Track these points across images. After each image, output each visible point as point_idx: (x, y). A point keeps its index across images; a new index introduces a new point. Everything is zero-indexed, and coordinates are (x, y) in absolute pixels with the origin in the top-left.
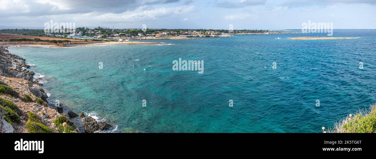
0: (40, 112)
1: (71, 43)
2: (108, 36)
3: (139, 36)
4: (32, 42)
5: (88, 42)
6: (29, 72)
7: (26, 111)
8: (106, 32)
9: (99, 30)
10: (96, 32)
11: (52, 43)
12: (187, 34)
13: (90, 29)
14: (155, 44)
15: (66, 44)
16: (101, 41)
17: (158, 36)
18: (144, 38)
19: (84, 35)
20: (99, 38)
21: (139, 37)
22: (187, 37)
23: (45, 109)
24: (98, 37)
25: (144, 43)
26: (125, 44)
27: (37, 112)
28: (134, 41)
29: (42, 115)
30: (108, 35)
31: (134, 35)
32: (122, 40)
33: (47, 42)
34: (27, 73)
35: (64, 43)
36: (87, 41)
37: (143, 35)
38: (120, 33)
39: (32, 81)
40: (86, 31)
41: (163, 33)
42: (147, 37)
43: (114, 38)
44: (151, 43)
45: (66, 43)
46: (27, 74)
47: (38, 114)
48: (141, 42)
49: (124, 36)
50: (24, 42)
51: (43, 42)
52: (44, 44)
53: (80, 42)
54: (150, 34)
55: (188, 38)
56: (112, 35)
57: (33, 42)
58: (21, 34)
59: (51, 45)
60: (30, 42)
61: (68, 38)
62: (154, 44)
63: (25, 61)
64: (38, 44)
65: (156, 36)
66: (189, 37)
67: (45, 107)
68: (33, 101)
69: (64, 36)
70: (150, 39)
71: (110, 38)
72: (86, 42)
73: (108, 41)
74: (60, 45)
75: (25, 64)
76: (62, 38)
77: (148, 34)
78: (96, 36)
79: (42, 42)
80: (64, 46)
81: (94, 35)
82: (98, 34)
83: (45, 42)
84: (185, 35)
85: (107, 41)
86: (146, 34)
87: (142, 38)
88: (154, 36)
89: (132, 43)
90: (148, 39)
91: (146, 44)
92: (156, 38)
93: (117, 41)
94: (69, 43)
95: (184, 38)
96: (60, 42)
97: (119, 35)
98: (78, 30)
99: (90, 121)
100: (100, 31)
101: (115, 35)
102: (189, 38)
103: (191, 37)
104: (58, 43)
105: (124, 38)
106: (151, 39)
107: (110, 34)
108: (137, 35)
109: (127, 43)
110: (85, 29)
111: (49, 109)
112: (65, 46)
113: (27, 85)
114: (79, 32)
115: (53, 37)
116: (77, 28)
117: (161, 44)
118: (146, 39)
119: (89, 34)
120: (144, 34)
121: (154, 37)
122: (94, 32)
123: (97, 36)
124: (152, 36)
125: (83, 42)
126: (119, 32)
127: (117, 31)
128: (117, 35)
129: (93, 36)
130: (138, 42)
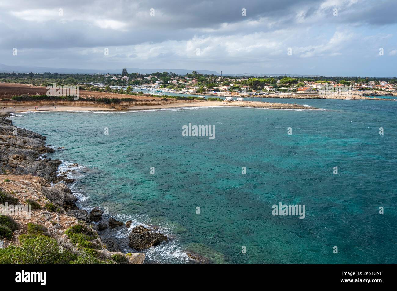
0: (49, 222)
1: (138, 103)
2: (208, 90)
3: (265, 90)
4: (62, 102)
5: (169, 102)
6: (50, 160)
7: (26, 223)
8: (207, 83)
9: (193, 77)
10: (188, 81)
11: (102, 104)
12: (364, 89)
13: (177, 75)
14: (291, 107)
15: (127, 105)
16: (193, 100)
17: (301, 92)
18: (275, 95)
19: (165, 87)
20: (191, 93)
21: (266, 93)
22: (364, 95)
23: (59, 217)
24: (191, 91)
25: (271, 104)
26: (235, 106)
27: (44, 222)
28: (253, 101)
29: (51, 225)
30: (208, 88)
31: (256, 89)
32: (231, 98)
33: (91, 103)
34: (47, 162)
35: (125, 104)
36: (166, 100)
37: (273, 89)
38: (232, 85)
39: (56, 176)
40: (170, 80)
41: (314, 86)
42: (279, 94)
43: (219, 94)
44: (285, 105)
45: (128, 103)
46: (47, 164)
47: (46, 224)
48: (266, 104)
49: (237, 90)
50: (45, 102)
51: (85, 103)
52: (87, 106)
53: (154, 102)
54: (287, 87)
55: (364, 98)
56: (215, 88)
57: (65, 102)
58: (41, 85)
59: (100, 107)
60: (59, 102)
61: (133, 94)
62: (288, 107)
63: (45, 140)
64: (73, 106)
65: (299, 92)
66: (368, 95)
67: (59, 215)
68: (41, 209)
69: (126, 90)
70: (286, 96)
71: (211, 93)
72: (165, 102)
73: (206, 100)
74: (116, 107)
75: (43, 146)
76: (122, 92)
77: (283, 88)
78: (186, 90)
79: (82, 102)
80: (123, 110)
81: (183, 87)
82: (191, 85)
83: (88, 103)
84: (359, 90)
85: (202, 100)
86: (280, 87)
87: (271, 95)
88: (295, 91)
89: (248, 104)
90: (281, 97)
91: (274, 107)
92: (297, 96)
93: (222, 100)
94: (134, 103)
95: (356, 96)
96: (117, 101)
97: (229, 88)
98: (156, 77)
99: (139, 232)
100: (194, 81)
101: (220, 89)
102: (367, 98)
103: (372, 95)
104: (113, 104)
105: (238, 94)
106: (287, 98)
107: (211, 87)
108: (262, 88)
109: (239, 104)
110: (169, 74)
111: (65, 217)
112: (125, 108)
113: (39, 185)
114: (157, 81)
115: (106, 90)
116: (154, 74)
117: (303, 108)
118: (278, 97)
119: (175, 85)
120: (276, 87)
121: (294, 94)
122: (184, 81)
123: (188, 89)
124: (290, 91)
125: (160, 102)
126: (231, 83)
127: (227, 80)
128: (225, 87)
129: (181, 90)
130: (261, 103)
